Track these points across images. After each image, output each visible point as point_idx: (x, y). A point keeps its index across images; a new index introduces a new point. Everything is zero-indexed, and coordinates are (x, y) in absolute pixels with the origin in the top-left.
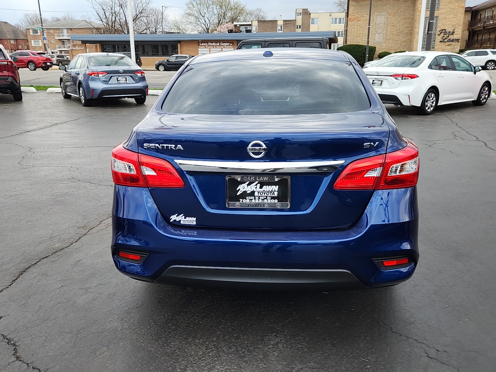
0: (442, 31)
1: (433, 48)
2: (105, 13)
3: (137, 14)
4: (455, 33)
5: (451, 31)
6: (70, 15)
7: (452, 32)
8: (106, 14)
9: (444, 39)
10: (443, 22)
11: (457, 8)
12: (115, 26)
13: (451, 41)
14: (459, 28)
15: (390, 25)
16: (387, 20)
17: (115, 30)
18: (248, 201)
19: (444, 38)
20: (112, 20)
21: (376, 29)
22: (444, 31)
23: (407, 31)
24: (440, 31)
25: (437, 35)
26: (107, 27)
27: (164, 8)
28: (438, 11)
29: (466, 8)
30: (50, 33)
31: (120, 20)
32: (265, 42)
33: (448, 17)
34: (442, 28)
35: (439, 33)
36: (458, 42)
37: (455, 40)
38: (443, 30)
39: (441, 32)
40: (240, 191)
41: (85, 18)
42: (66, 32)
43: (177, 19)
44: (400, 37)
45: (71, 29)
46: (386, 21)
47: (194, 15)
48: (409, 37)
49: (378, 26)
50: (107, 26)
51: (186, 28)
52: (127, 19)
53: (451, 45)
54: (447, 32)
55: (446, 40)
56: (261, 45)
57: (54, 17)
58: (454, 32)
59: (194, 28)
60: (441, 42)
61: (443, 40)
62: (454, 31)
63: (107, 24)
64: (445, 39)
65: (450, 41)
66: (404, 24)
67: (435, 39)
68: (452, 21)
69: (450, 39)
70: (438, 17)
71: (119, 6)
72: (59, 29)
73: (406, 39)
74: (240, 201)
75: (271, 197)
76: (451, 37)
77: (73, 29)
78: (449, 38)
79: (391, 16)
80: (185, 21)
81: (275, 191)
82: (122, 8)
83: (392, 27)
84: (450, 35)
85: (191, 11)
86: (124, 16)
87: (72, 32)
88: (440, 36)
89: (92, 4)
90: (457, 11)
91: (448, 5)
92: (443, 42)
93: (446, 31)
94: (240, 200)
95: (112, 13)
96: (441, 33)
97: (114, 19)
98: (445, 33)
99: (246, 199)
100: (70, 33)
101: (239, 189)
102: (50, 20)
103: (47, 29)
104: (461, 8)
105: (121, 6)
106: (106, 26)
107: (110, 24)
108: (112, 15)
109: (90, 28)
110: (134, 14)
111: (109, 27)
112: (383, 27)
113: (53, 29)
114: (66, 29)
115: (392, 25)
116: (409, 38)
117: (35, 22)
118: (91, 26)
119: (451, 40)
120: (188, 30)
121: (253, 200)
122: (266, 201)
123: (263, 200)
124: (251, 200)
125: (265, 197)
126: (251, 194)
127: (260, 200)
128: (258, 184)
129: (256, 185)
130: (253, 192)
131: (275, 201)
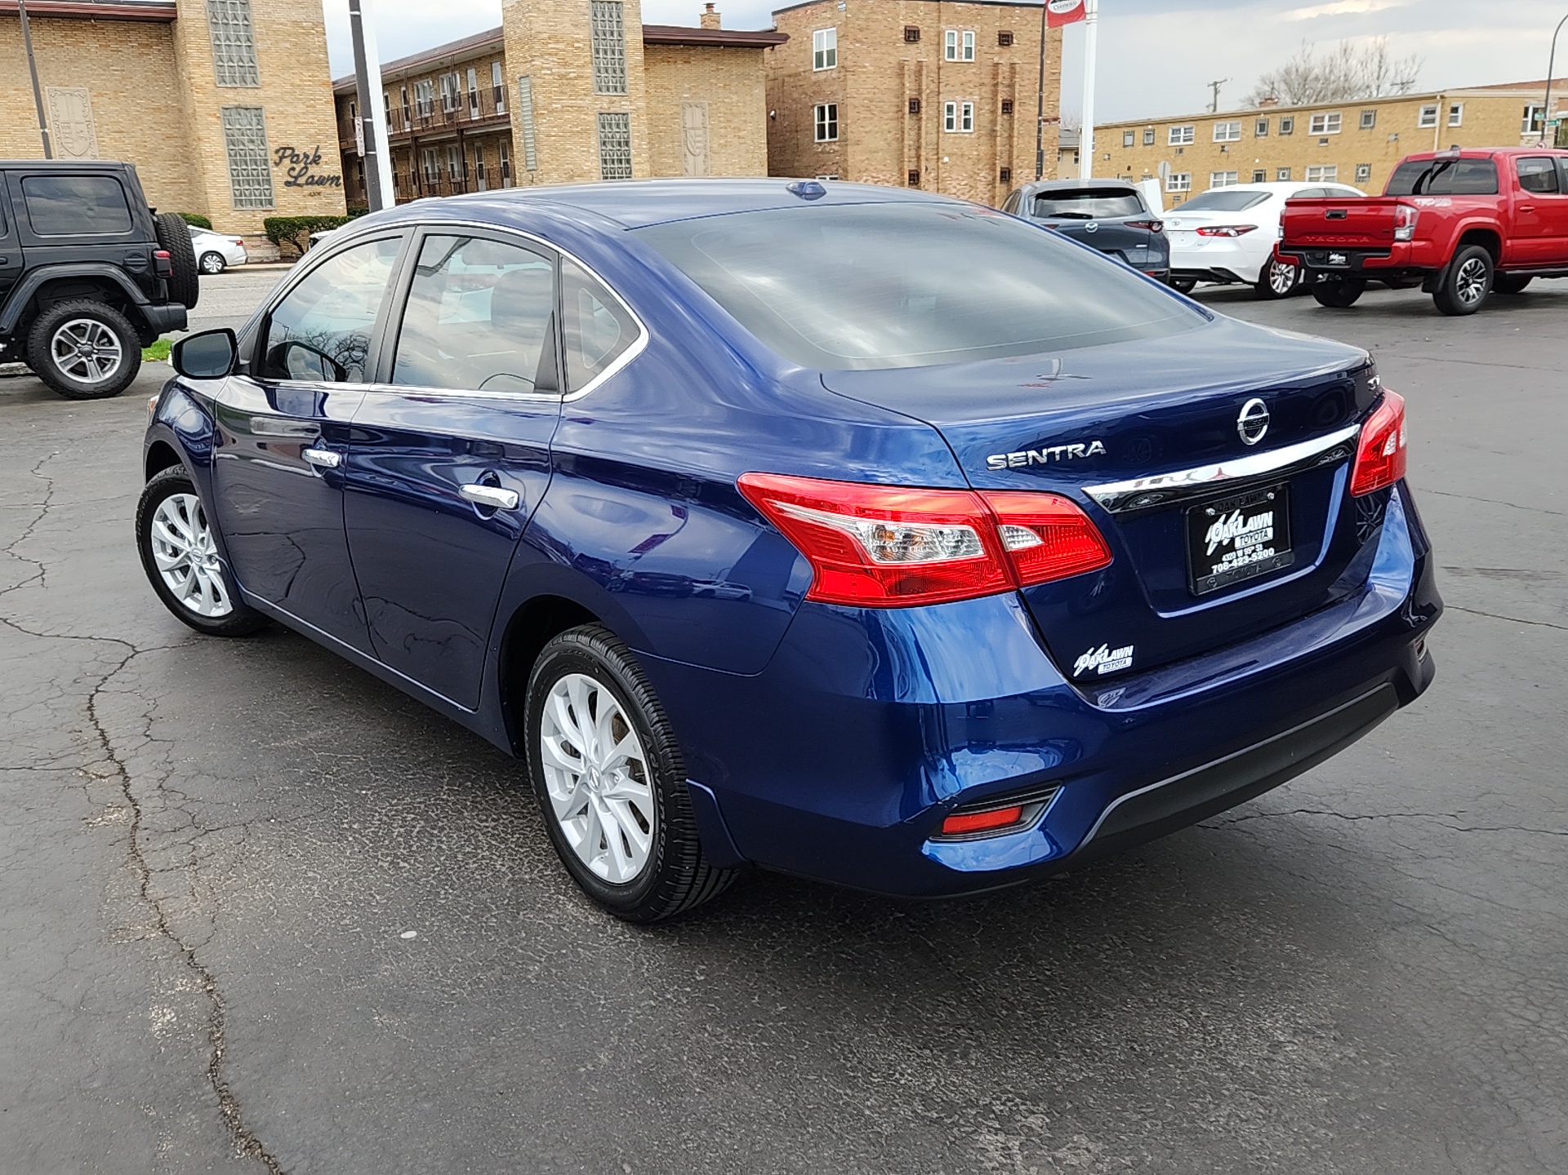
0: (284, 153)
1: (271, 204)
4: (323, 159)
5: (311, 154)
7: (315, 156)
9: (296, 178)
10: (280, 125)
11: (310, 86)
13: (317, 183)
14: (331, 144)
15: (110, 127)
16: (93, 111)
18: (1225, 567)
19: (294, 173)
21: (63, 141)
22: (288, 152)
23: (172, 150)
24: (277, 152)
25: (271, 163)
28: (256, 91)
29: (334, 83)
33: (290, 110)
34: (284, 142)
35: (276, 157)
36: (337, 185)
37: (328, 180)
38: (285, 149)
39: (280, 153)
40: (1212, 543)
44: (153, 170)
46: (91, 113)
48: (183, 169)
49: (68, 131)
53: (319, 194)
54: (298, 156)
55: (302, 180)
58: (320, 157)
60: (288, 184)
61: (292, 180)
62: (318, 154)
64: (300, 175)
65: (312, 181)
66: (154, 126)
67: (268, 175)
68: (304, 123)
69: (313, 177)
70: (261, 109)
73: (175, 175)
74: (1212, 571)
76: (314, 170)
78: (309, 174)
79: (105, 99)
81: (1268, 526)
83: (117, 136)
84: (310, 163)
88: (280, 166)
90: (311, 95)
91: (279, 73)
92: (295, 184)
93: (296, 152)
94: (1214, 566)
96: (281, 158)
98: (295, 159)
99: (1223, 562)
101: (1210, 540)
104: (320, 86)
112: (86, 134)
115: (116, 128)
116: (184, 171)
119: (316, 179)
121: (1235, 561)
122: (1255, 557)
123: (1250, 556)
124: (1230, 562)
125: (1253, 548)
126: (1231, 547)
127: (1246, 557)
128: (1240, 514)
129: (1237, 520)
130: (1232, 540)
131: (1271, 552)
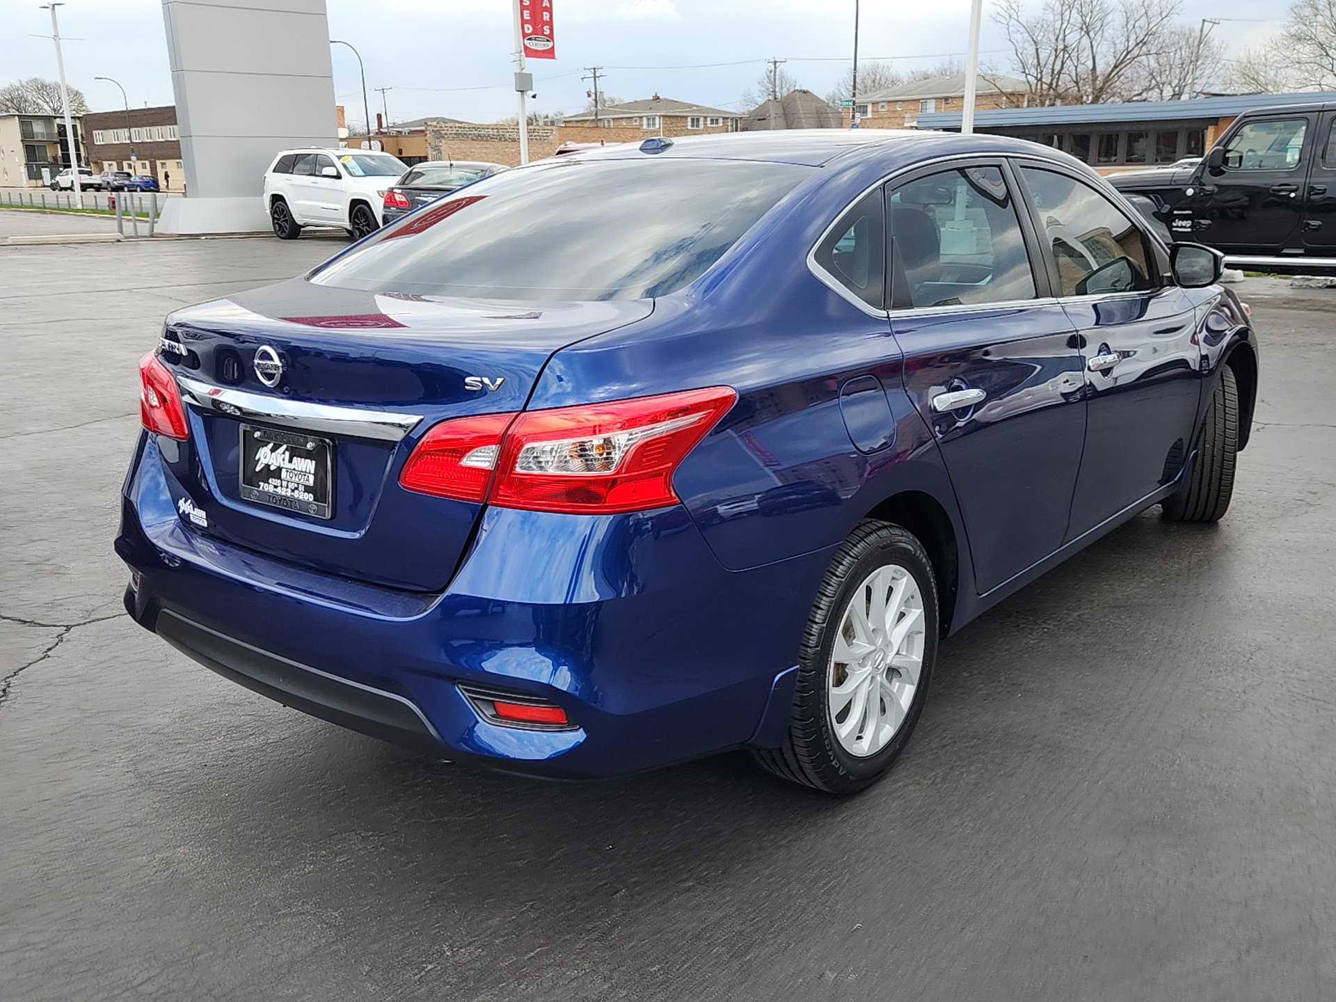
2: (1037, 50)
3: (1130, 49)
6: (956, 64)
8: (1041, 56)
12: (1057, 85)
17: (1058, 96)
18: (271, 489)
20: (1053, 70)
26: (1036, 89)
27: (1207, 26)
30: (895, 112)
31: (1076, 67)
32: (1319, 111)
40: (260, 463)
41: (984, 68)
42: (934, 106)
43: (1252, 54)
45: (946, 99)
47: (1312, 39)
50: (1037, 85)
51: (1278, 80)
52: (1097, 65)
56: (1305, 122)
57: (917, 71)
59: (1306, 79)
63: (1038, 81)
71: (1082, 29)
72: (919, 100)
74: (259, 486)
75: (305, 486)
77: (952, 98)
80: (1278, 59)
81: (310, 473)
82: (1088, 33)
85: (1305, 28)
86: (1091, 57)
87: (948, 106)
89: (1008, 29)
94: (260, 483)
95: (1056, 50)
97: (1057, 68)
99: (269, 484)
100: (943, 110)
101: (259, 459)
102: (905, 80)
103: (889, 102)
105: (1086, 29)
106: (1033, 88)
107: (1047, 79)
108: (1056, 57)
109: (992, 95)
110: (1121, 47)
111: (1041, 89)
113: (903, 101)
114: (936, 98)
117: (869, 87)
118: (996, 90)
120: (1284, 85)
121: (279, 488)
122: (296, 494)
123: (293, 491)
124: (276, 487)
125: (296, 485)
126: (277, 473)
127: (289, 490)
128: (287, 450)
129: (284, 453)
130: (279, 469)
131: (310, 497)
